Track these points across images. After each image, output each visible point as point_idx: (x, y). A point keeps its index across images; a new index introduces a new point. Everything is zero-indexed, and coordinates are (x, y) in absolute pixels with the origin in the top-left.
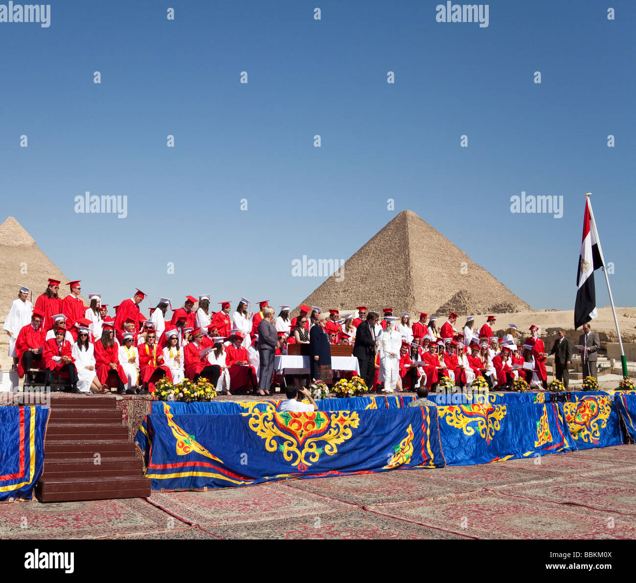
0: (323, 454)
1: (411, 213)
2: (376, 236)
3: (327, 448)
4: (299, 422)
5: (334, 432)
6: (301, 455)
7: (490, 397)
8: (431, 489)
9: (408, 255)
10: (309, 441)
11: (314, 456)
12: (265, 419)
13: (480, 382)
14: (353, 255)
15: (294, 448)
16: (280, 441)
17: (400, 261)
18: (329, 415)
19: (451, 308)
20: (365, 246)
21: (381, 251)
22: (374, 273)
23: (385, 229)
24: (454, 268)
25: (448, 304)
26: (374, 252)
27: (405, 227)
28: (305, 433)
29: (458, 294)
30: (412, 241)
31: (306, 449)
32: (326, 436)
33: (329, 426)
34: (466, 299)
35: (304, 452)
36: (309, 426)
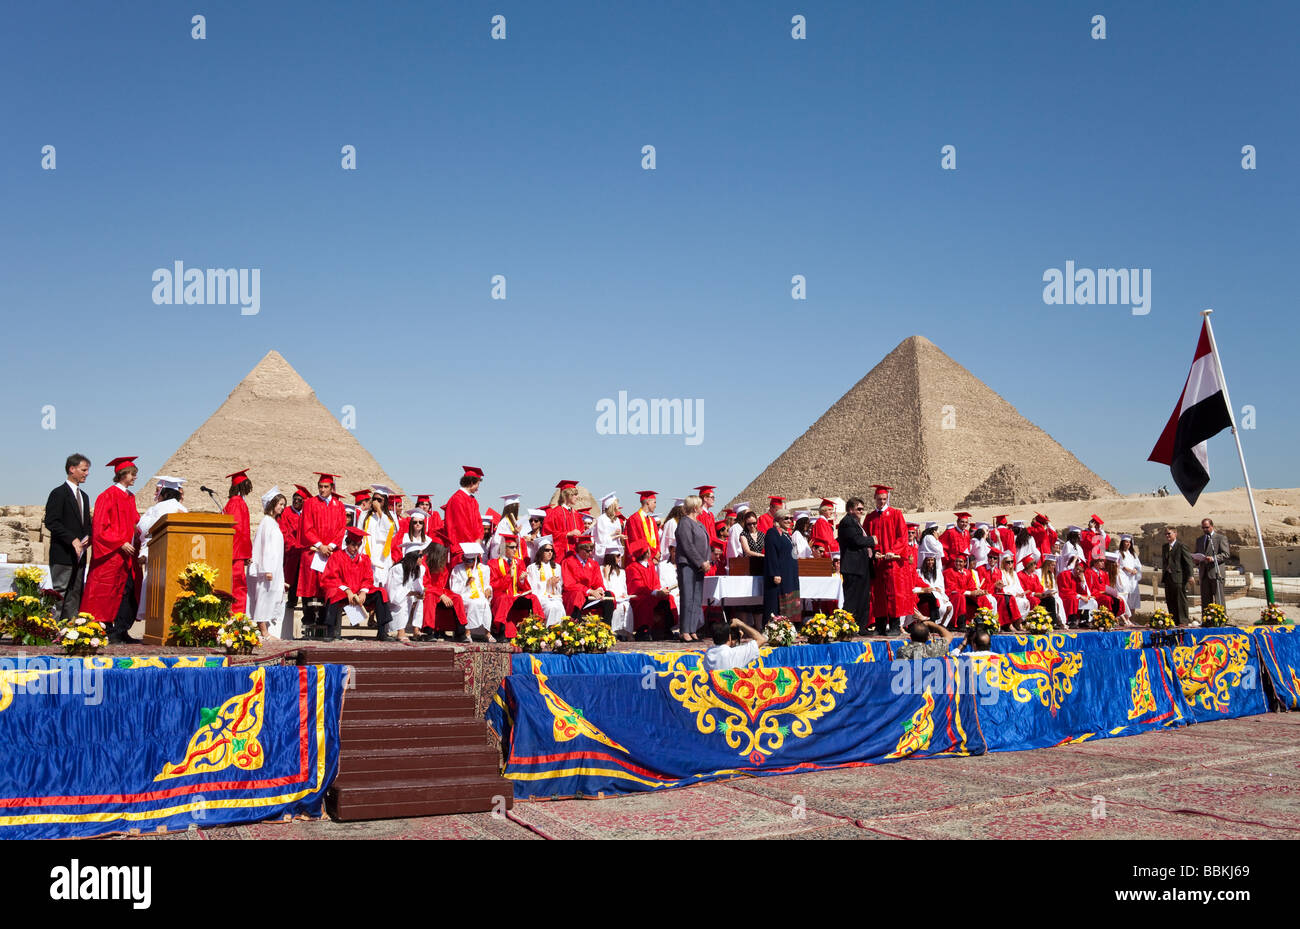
0: (790, 736)
1: (921, 340)
2: (866, 379)
3: (796, 725)
4: (750, 685)
5: (806, 700)
6: (754, 739)
7: (1055, 639)
8: (963, 790)
9: (919, 408)
10: (766, 715)
11: (775, 739)
12: (696, 680)
13: (1038, 615)
14: (830, 409)
15: (742, 727)
16: (721, 715)
17: (907, 417)
18: (797, 673)
19: (989, 493)
20: (849, 393)
21: (874, 402)
22: (864, 437)
23: (880, 366)
24: (992, 428)
25: (984, 487)
26: (863, 404)
27: (913, 363)
28: (760, 702)
29: (1000, 470)
30: (925, 385)
31: (763, 729)
32: (794, 707)
33: (799, 691)
34: (1013, 478)
35: (759, 733)
36: (767, 692)
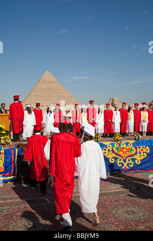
0: (135, 164)
3: (136, 161)
4: (123, 151)
5: (139, 155)
6: (125, 165)
10: (128, 158)
11: (131, 164)
12: (109, 150)
15: (122, 161)
16: (116, 159)
18: (136, 148)
28: (126, 155)
31: (127, 162)
32: (135, 157)
33: (136, 153)
35: (126, 163)
36: (128, 153)
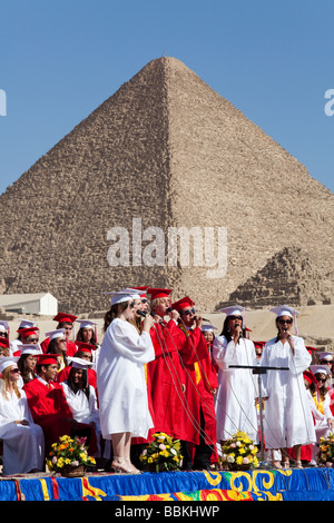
1: (174, 64)
2: (91, 119)
9: (167, 164)
14: (38, 162)
17: (149, 177)
19: (264, 288)
20: (66, 139)
21: (102, 153)
22: (86, 205)
23: (112, 100)
24: (272, 194)
25: (256, 279)
26: (86, 156)
27: (161, 96)
29: (281, 256)
30: (178, 131)
34: (298, 268)
